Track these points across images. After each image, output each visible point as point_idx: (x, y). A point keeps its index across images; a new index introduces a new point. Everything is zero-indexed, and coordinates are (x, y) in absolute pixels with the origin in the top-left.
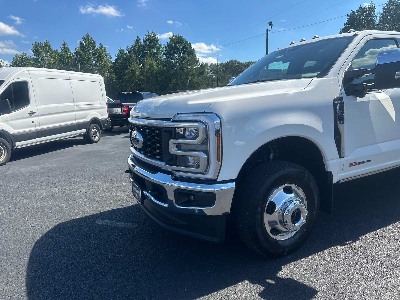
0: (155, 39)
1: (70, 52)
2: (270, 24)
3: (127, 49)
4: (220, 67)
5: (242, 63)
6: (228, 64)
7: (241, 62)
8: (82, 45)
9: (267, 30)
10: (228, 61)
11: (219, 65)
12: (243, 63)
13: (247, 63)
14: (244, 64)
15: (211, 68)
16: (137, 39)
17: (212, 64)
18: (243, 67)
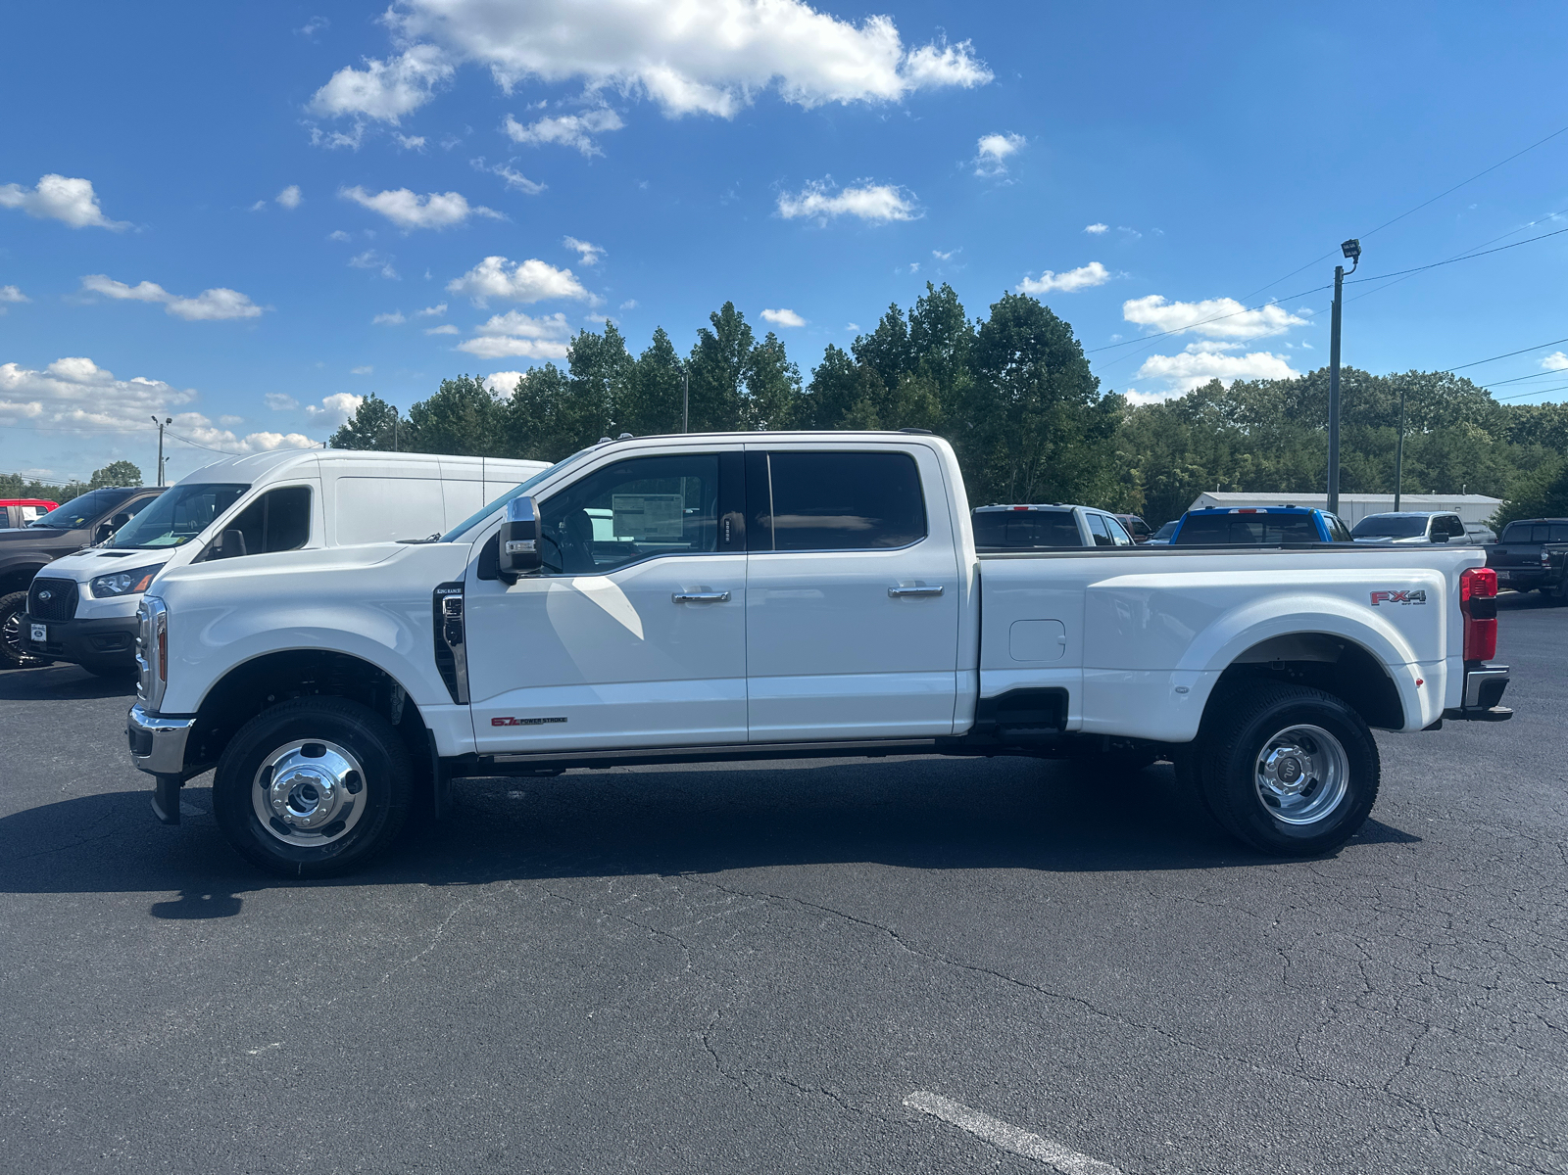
0: (949, 310)
1: (675, 362)
2: (1347, 247)
3: (852, 349)
4: (1276, 396)
5: (1376, 378)
6: (1313, 384)
7: (1372, 376)
8: (707, 337)
9: (1339, 269)
10: (1311, 373)
11: (1272, 386)
12: (1380, 378)
13: (1402, 378)
14: (1386, 383)
15: (1235, 400)
16: (890, 311)
17: (1237, 384)
18: (1382, 396)
